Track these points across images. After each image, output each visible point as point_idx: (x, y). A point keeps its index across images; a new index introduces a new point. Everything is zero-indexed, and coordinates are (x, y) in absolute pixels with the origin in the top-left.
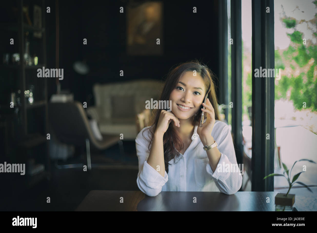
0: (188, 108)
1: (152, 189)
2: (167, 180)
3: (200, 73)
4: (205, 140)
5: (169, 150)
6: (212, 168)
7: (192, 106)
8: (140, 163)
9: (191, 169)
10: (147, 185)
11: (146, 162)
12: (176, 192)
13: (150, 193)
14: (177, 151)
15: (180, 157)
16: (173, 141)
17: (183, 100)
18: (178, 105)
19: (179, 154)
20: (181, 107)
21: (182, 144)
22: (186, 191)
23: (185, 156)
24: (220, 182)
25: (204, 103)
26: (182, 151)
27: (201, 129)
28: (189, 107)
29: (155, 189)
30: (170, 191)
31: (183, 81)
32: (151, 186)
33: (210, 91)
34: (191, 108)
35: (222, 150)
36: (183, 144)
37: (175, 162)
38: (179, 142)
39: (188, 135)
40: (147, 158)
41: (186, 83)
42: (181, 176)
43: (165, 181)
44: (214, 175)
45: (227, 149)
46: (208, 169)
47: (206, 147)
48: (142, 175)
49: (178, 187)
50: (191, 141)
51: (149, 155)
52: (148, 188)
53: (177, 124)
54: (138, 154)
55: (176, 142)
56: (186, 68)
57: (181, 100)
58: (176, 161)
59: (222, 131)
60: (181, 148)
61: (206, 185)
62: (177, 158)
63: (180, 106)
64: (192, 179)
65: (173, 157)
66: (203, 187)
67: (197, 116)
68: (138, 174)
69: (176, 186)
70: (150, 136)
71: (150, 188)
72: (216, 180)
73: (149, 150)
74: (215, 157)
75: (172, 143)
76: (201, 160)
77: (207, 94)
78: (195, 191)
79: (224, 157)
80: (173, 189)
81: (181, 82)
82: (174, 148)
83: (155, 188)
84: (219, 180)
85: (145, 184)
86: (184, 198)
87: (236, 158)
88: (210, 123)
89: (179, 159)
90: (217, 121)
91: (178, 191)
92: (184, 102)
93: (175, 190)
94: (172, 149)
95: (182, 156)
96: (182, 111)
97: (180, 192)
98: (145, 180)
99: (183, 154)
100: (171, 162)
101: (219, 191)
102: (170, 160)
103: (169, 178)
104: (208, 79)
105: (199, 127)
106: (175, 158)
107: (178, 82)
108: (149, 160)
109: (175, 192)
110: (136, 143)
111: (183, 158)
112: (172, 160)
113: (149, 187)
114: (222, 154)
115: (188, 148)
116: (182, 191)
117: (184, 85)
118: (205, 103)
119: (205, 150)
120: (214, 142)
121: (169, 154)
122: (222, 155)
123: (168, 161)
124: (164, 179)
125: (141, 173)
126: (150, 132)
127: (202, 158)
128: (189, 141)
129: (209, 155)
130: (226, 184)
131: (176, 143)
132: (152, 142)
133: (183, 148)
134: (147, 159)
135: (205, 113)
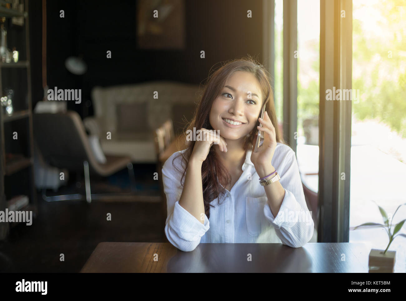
0: (238, 123)
1: (187, 241)
2: (207, 228)
3: (254, 74)
4: (263, 171)
5: (211, 186)
6: (272, 210)
7: (245, 121)
8: (169, 204)
9: (241, 211)
10: (180, 236)
11: (177, 203)
12: (220, 244)
13: (184, 246)
14: (222, 186)
15: (226, 195)
16: (216, 173)
17: (232, 111)
18: (223, 119)
19: (225, 191)
20: (229, 121)
21: (229, 176)
22: (233, 243)
23: (232, 192)
24: (284, 230)
25: (260, 117)
26: (228, 187)
27: (256, 155)
28: (240, 122)
29: (191, 242)
30: (212, 243)
31: (230, 85)
32: (186, 238)
33: (269, 101)
34: (243, 123)
35: (285, 184)
36: (231, 177)
37: (220, 203)
38: (225, 175)
39: (237, 163)
40: (179, 196)
41: (235, 87)
42: (228, 222)
43: (205, 230)
44: (275, 222)
45: (292, 183)
46: (267, 211)
47: (265, 182)
48: (173, 221)
49: (223, 237)
50: (242, 171)
51: (181, 193)
52: (181, 240)
53: (223, 148)
54: (166, 190)
55: (221, 174)
56: (235, 67)
57: (229, 112)
58: (221, 201)
59: (285, 159)
60: (227, 183)
61: (261, 234)
62: (222, 197)
63: (227, 120)
64: (242, 226)
65: (216, 196)
66: (258, 236)
67: (250, 137)
68: (167, 220)
69: (220, 236)
70: (184, 165)
71: (184, 240)
72: (279, 227)
73: (182, 185)
74: (277, 196)
75: (216, 176)
76: (256, 198)
77: (265, 105)
78: (247, 243)
79: (289, 195)
80: (215, 240)
81: (228, 86)
82: (217, 183)
83: (191, 240)
84: (282, 228)
85: (177, 235)
86: (231, 253)
87: (304, 196)
88: (269, 146)
89: (224, 198)
90: (278, 143)
91: (223, 242)
92: (233, 114)
93: (218, 241)
94: (215, 184)
95: (229, 194)
96: (231, 128)
97: (225, 244)
98: (178, 229)
99: (230, 191)
100: (214, 202)
101: (281, 242)
102: (212, 200)
103: (210, 225)
104: (265, 83)
105: (254, 151)
106: (219, 197)
107: (223, 87)
108: (182, 200)
109: (218, 243)
110: (163, 175)
111: (231, 196)
112: (215, 200)
113: (183, 238)
114: (286, 190)
115: (237, 182)
116: (228, 242)
117: (233, 90)
118: (262, 118)
119: (262, 185)
120: (276, 175)
121: (211, 192)
122: (287, 193)
123: (210, 202)
124: (204, 226)
125: (171, 218)
126: (184, 160)
127: (256, 196)
128: (238, 171)
129: (268, 193)
130: (291, 234)
131: (221, 176)
132: (185, 173)
133: (230, 181)
134: (179, 198)
135: (263, 132)
